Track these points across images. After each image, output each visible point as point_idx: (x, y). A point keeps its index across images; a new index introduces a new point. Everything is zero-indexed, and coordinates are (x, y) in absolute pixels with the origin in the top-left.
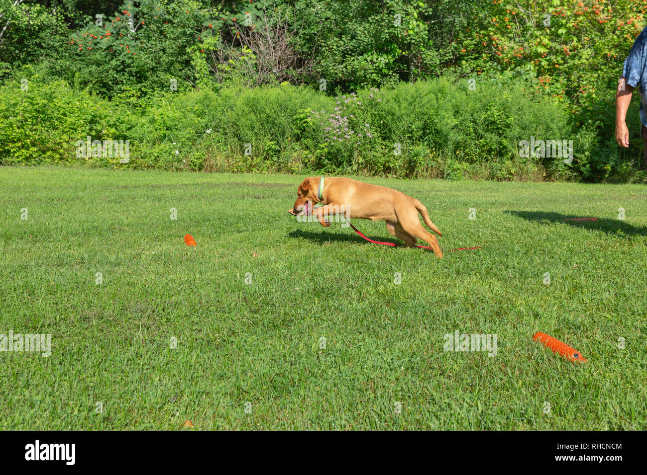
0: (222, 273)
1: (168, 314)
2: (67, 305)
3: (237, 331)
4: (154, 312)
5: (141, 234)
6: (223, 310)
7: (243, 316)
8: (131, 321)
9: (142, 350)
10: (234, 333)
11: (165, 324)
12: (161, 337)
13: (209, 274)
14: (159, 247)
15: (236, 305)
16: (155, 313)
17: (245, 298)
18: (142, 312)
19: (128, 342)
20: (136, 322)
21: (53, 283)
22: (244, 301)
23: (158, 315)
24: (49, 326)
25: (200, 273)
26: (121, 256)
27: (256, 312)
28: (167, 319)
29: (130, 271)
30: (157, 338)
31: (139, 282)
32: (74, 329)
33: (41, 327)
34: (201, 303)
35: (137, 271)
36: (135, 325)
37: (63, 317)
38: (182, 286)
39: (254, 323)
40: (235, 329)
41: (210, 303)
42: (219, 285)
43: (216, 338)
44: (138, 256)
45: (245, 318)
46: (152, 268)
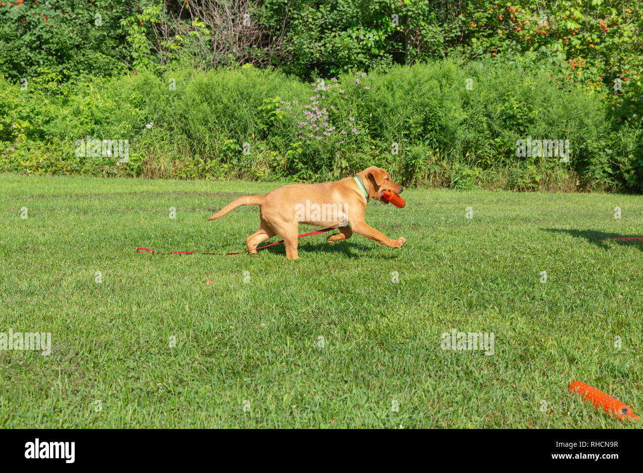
0: (167, 305)
1: (96, 357)
3: (185, 379)
4: (77, 354)
5: (61, 255)
6: (168, 352)
7: (193, 360)
8: (47, 366)
9: (62, 404)
10: (181, 381)
11: (92, 369)
12: (86, 386)
13: (149, 306)
14: (84, 271)
15: (184, 346)
16: (78, 356)
17: (196, 337)
18: (62, 354)
19: (43, 392)
20: (54, 367)
22: (195, 340)
23: (82, 359)
25: (138, 304)
26: (35, 282)
27: (210, 355)
28: (94, 363)
29: (47, 303)
30: (81, 388)
31: (59, 316)
34: (139, 343)
35: (56, 302)
36: (53, 371)
38: (113, 322)
39: (208, 369)
40: (183, 377)
41: (151, 343)
42: (162, 321)
43: (159, 388)
44: (57, 283)
45: (196, 362)
46: (75, 298)
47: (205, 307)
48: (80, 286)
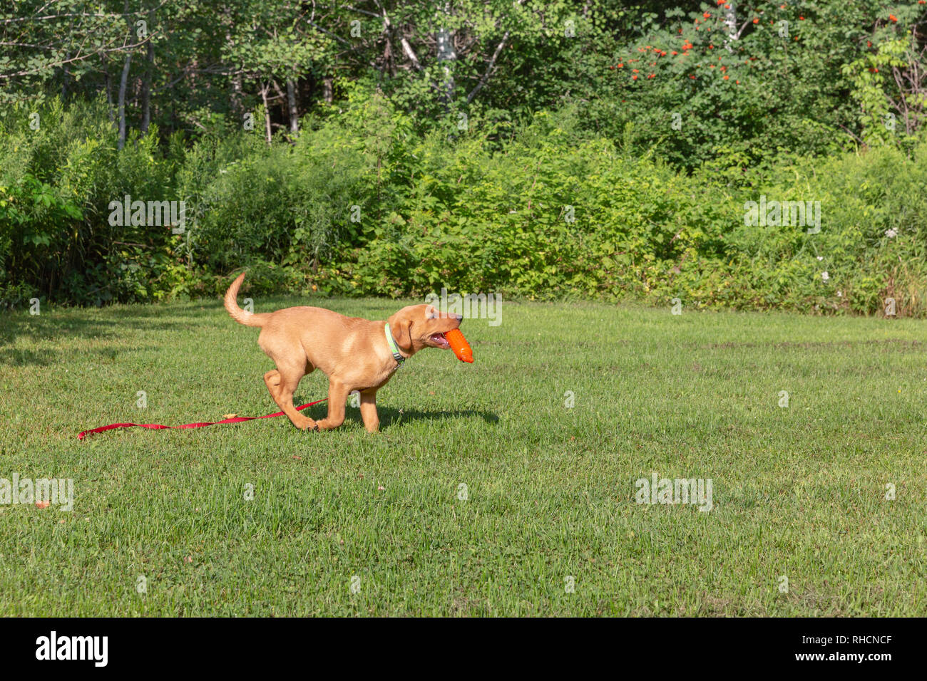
2: (667, 580)
5: (783, 444)
14: (825, 471)
18: (820, 608)
21: (632, 534)
26: (753, 485)
29: (777, 520)
31: (800, 543)
35: (791, 519)
37: (666, 604)
38: (890, 559)
44: (788, 488)
46: (819, 514)
48: (825, 495)
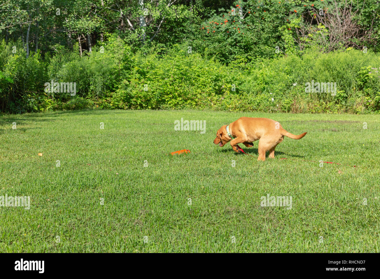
0: (318, 184)
1: (283, 212)
2: (214, 202)
3: (335, 227)
4: (273, 210)
6: (322, 211)
7: (337, 216)
8: (258, 215)
9: (270, 236)
10: (333, 228)
11: (282, 219)
12: (280, 228)
13: (308, 184)
14: (270, 164)
15: (331, 208)
16: (274, 211)
17: (337, 204)
18: (265, 210)
19: (259, 230)
20: (262, 216)
21: (203, 187)
22: (337, 205)
23: (276, 213)
24: (205, 216)
25: (302, 184)
26: (245, 170)
27: (346, 214)
28: (283, 215)
29: (252, 181)
30: (278, 228)
31: (260, 189)
32: (221, 219)
33: (200, 216)
34: (305, 205)
35: (257, 181)
36: (262, 218)
37: (213, 210)
38: (290, 193)
39: (347, 222)
40: (333, 226)
41: (312, 205)
42: (317, 193)
43: (320, 231)
44: (256, 171)
45: (339, 217)
46: (266, 179)
47: (339, 186)
48: (269, 173)
